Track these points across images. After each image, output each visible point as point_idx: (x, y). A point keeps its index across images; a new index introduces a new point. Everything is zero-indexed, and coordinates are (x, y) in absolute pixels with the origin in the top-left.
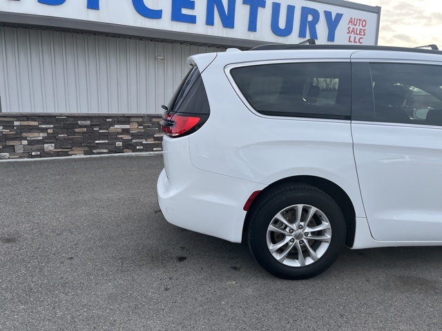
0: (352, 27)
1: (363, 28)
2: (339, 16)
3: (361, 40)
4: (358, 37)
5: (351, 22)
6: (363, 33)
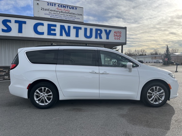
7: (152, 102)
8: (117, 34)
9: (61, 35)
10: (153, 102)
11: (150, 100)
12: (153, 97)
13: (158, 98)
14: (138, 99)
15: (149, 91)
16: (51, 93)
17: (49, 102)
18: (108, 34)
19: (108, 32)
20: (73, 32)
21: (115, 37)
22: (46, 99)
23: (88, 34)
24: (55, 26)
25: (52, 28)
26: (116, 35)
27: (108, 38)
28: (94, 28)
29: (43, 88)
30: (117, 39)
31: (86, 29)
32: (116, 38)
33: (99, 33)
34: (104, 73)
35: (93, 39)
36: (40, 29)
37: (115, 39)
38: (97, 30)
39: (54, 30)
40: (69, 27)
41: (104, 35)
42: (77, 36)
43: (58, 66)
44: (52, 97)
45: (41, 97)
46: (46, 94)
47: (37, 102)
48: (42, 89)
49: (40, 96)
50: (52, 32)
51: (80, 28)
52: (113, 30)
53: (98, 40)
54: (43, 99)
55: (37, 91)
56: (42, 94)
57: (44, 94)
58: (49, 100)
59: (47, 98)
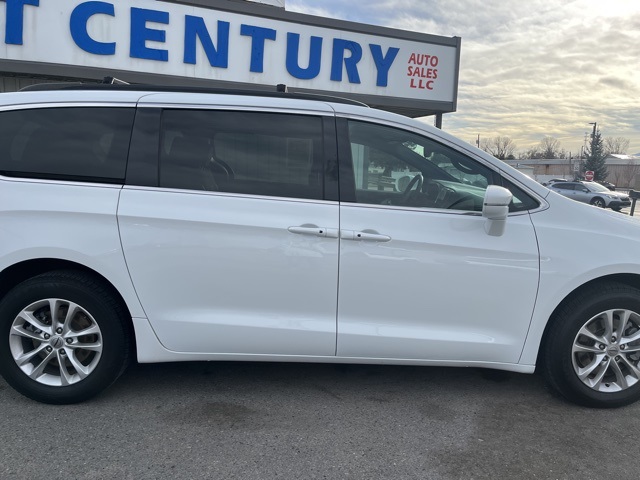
0: (415, 66)
1: (434, 68)
2: (393, 52)
3: (430, 85)
4: (425, 81)
5: (414, 59)
6: (433, 75)
7: (592, 384)
8: (420, 67)
9: (189, 58)
10: (598, 385)
11: (581, 372)
12: (600, 358)
13: (623, 365)
14: (528, 366)
15: (583, 330)
16: (95, 329)
17: (87, 371)
18: (383, 63)
19: (384, 53)
20: (239, 49)
21: (412, 77)
22: (67, 358)
23: (303, 62)
24: (163, 18)
25: (150, 25)
26: (417, 72)
27: (382, 81)
28: (328, 36)
29: (53, 302)
30: (420, 87)
31: (293, 40)
32: (416, 83)
33: (346, 60)
34: (363, 235)
35: (322, 82)
36: (98, 28)
37: (412, 86)
38: (339, 45)
39: (160, 36)
40: (224, 28)
41: (367, 67)
42: (257, 65)
43: (130, 191)
44: (98, 346)
45: (44, 345)
46: (69, 334)
47: (27, 369)
48: (47, 307)
49: (39, 343)
50: (150, 45)
51: (271, 34)
52: (406, 48)
53: (344, 86)
54: (54, 359)
55: (26, 315)
56: (49, 330)
57: (61, 331)
58: (85, 363)
59: (77, 352)
